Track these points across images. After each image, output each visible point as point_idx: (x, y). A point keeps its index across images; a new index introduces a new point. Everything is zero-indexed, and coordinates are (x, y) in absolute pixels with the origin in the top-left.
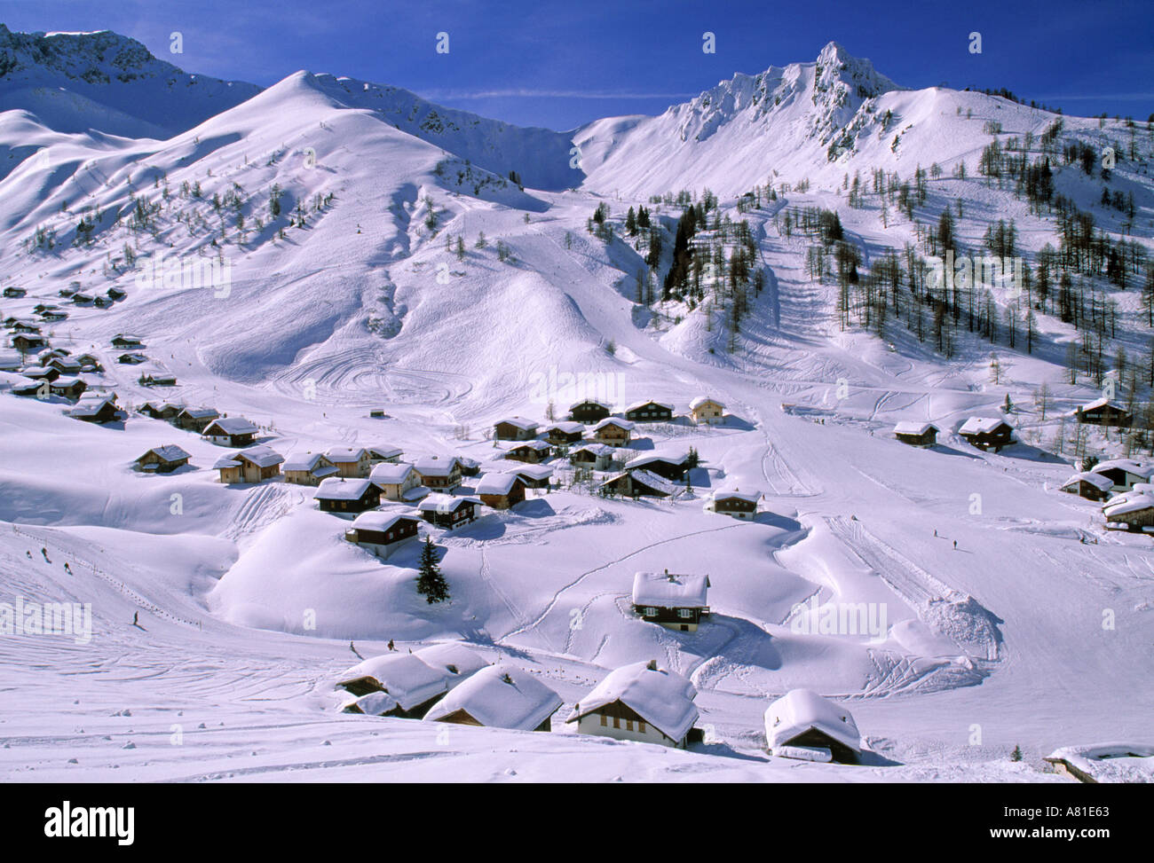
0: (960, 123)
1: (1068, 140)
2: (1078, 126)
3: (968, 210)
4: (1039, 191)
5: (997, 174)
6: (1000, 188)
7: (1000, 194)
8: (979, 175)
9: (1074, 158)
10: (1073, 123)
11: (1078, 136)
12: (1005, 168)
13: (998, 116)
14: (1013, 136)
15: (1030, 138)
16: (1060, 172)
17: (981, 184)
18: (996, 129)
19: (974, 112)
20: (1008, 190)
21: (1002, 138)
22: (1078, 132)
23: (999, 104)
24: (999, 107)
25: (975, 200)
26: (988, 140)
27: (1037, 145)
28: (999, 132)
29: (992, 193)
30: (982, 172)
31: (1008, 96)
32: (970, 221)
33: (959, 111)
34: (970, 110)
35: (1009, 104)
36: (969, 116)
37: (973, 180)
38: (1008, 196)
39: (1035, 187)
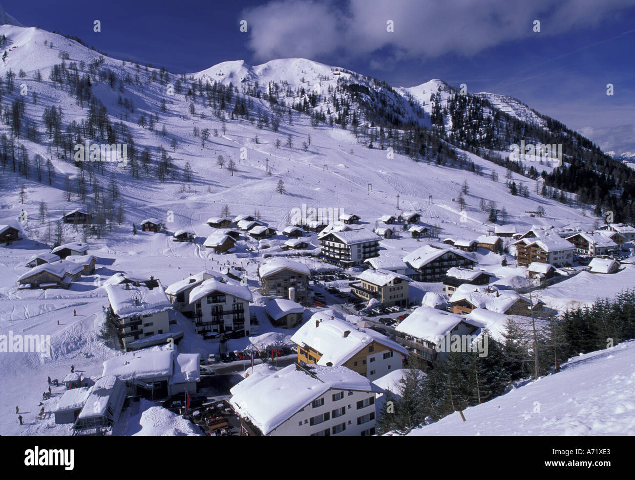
0: (46, 50)
1: (105, 69)
2: (112, 63)
3: (40, 100)
4: (83, 94)
5: (61, 82)
6: (62, 89)
7: (61, 93)
8: (50, 81)
9: (105, 78)
10: (109, 61)
11: (110, 68)
12: (65, 79)
13: (68, 50)
14: (73, 62)
15: (82, 64)
16: (96, 85)
17: (51, 85)
18: (66, 56)
19: (54, 45)
20: (66, 91)
21: (68, 62)
22: (111, 66)
23: (71, 43)
24: (70, 45)
25: (46, 94)
26: (59, 62)
27: (87, 69)
28: (68, 59)
29: (57, 91)
30: (52, 79)
31: (79, 41)
32: (41, 107)
33: (46, 42)
34: (52, 43)
35: (78, 45)
36: (51, 47)
37: (46, 83)
38: (66, 94)
39: (81, 91)
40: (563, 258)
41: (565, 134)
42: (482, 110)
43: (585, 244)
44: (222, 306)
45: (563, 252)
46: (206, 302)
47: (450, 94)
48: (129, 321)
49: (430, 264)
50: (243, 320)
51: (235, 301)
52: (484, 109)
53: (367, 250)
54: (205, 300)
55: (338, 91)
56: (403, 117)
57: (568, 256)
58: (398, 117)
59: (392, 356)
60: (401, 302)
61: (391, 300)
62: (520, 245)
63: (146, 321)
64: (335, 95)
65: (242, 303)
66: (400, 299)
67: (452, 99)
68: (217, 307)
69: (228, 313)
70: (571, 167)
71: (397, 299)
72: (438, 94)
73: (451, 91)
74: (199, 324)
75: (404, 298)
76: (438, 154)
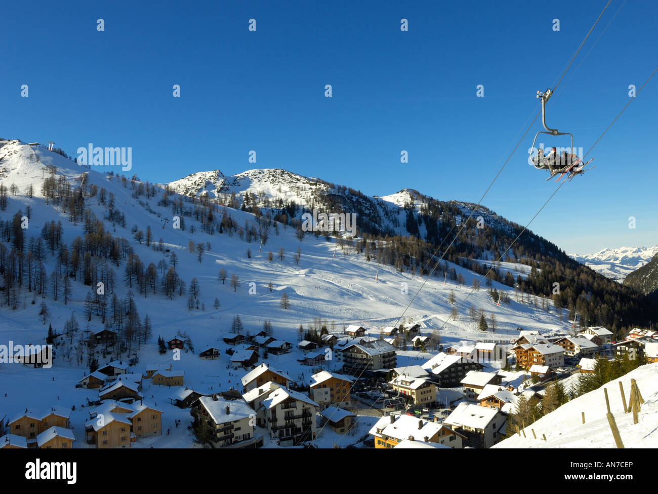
4: (76, 208)
12: (57, 193)
18: (53, 171)
26: (48, 175)
30: (44, 194)
36: (38, 160)
39: (74, 206)
40: (556, 359)
41: (533, 239)
42: (455, 219)
43: (571, 346)
44: (293, 411)
45: (555, 354)
46: (280, 408)
47: (423, 202)
48: (222, 426)
49: (447, 370)
50: (311, 423)
51: (304, 406)
52: (456, 217)
53: (387, 359)
54: (280, 407)
55: (316, 201)
56: (380, 226)
57: (560, 357)
58: (375, 226)
59: (455, 439)
60: (430, 404)
61: (422, 403)
62: (518, 350)
63: (236, 425)
64: (313, 205)
65: (310, 408)
66: (429, 400)
67: (425, 208)
68: (288, 412)
69: (298, 417)
70: (544, 272)
71: (427, 402)
72: (411, 203)
73: (424, 200)
74: (274, 429)
75: (432, 400)
76: (421, 263)
